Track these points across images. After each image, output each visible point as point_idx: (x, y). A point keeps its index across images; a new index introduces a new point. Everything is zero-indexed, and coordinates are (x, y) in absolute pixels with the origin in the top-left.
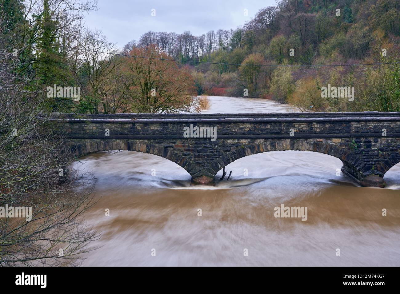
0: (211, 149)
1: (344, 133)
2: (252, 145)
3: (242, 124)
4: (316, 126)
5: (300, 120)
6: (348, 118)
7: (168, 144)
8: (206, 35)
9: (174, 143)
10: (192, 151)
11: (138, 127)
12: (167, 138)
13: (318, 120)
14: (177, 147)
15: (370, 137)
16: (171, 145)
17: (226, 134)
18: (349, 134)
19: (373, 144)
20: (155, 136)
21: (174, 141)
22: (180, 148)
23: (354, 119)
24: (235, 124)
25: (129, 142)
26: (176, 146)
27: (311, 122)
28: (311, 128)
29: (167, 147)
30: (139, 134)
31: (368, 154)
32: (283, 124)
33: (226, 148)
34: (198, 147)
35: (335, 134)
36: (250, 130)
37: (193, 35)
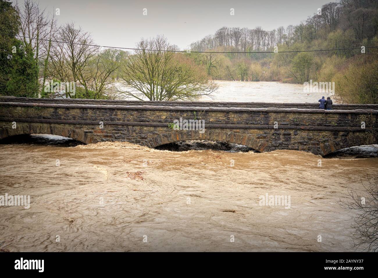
0: (128, 136)
1: (262, 124)
2: (169, 134)
3: (159, 112)
4: (233, 116)
5: (216, 110)
6: (266, 109)
7: (88, 129)
8: (276, 30)
9: (93, 129)
10: (110, 137)
11: (60, 112)
12: (86, 124)
13: (235, 110)
14: (97, 133)
15: (290, 129)
16: (90, 131)
17: (142, 122)
18: (267, 125)
19: (292, 137)
20: (75, 121)
21: (92, 127)
22: (99, 134)
23: (273, 109)
24: (152, 111)
25: (52, 126)
26: (95, 131)
27: (228, 112)
28: (228, 118)
29: (87, 132)
30: (60, 119)
31: (288, 147)
32: (200, 113)
33: (143, 135)
34: (117, 133)
35: (253, 125)
36: (166, 118)
37: (263, 30)
